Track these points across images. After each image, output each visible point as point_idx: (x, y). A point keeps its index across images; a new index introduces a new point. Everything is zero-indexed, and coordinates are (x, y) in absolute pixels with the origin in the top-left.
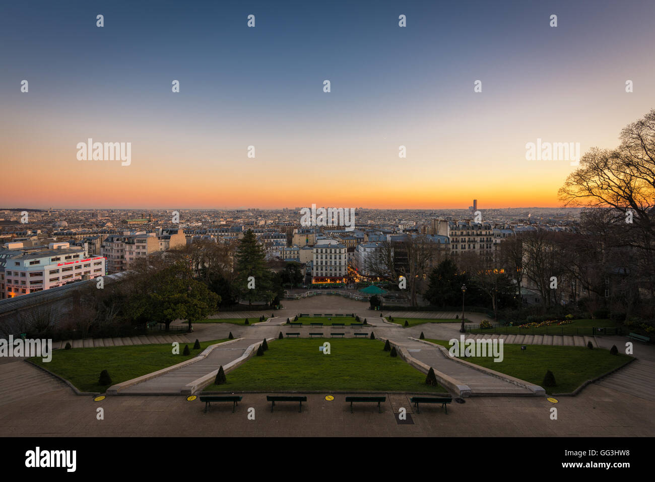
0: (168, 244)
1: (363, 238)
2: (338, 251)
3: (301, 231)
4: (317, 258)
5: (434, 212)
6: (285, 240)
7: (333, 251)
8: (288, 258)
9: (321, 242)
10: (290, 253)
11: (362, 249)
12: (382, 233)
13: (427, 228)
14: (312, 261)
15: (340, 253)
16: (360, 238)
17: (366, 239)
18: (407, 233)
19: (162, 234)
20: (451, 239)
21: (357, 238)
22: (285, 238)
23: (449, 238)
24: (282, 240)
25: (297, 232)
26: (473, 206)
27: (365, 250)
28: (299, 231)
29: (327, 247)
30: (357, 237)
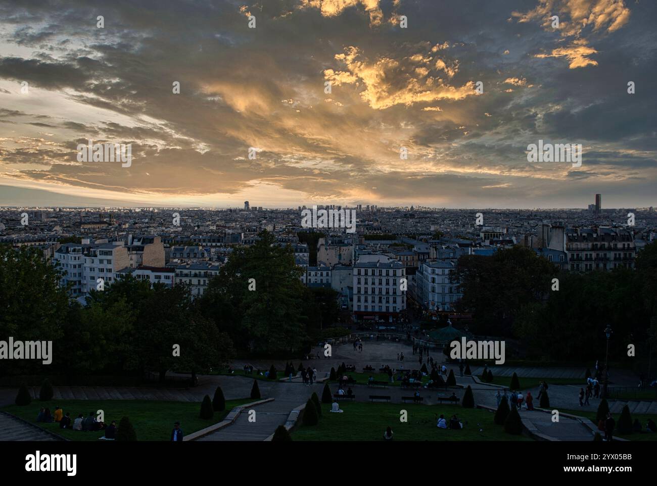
0: (141, 257)
1: (428, 254)
2: (391, 272)
3: (330, 242)
4: (359, 283)
5: (533, 214)
6: (306, 254)
7: (384, 272)
8: (312, 282)
9: (364, 259)
10: (316, 275)
11: (430, 270)
12: (457, 245)
13: (530, 238)
14: (351, 288)
15: (395, 275)
16: (424, 254)
17: (433, 253)
18: (499, 245)
19: (132, 243)
20: (569, 256)
21: (419, 254)
22: (305, 252)
23: (566, 254)
24: (301, 254)
25: (324, 243)
26: (595, 204)
27: (433, 272)
28: (327, 242)
29: (373, 265)
30: (419, 251)
